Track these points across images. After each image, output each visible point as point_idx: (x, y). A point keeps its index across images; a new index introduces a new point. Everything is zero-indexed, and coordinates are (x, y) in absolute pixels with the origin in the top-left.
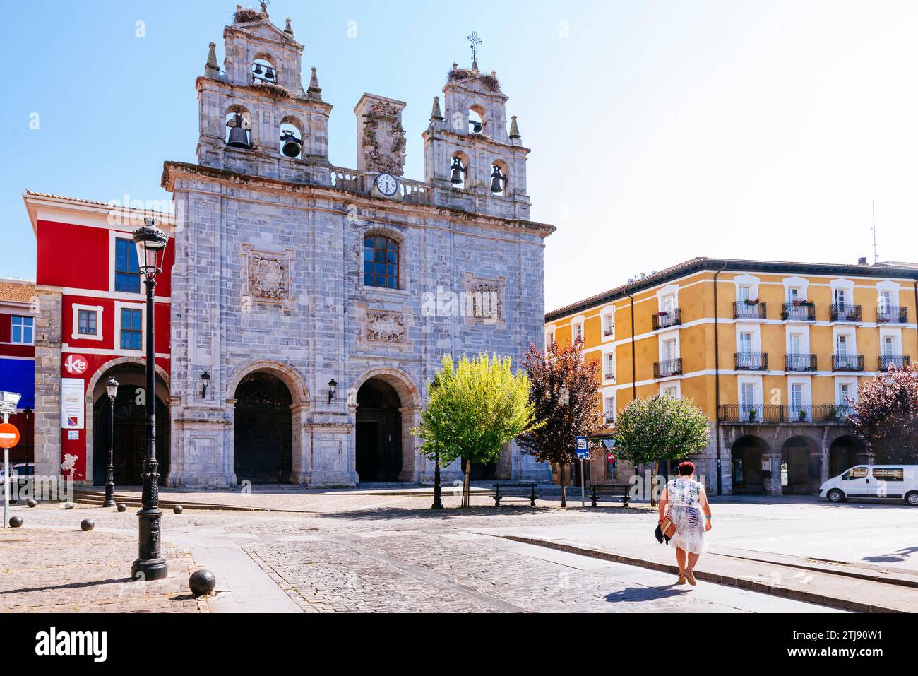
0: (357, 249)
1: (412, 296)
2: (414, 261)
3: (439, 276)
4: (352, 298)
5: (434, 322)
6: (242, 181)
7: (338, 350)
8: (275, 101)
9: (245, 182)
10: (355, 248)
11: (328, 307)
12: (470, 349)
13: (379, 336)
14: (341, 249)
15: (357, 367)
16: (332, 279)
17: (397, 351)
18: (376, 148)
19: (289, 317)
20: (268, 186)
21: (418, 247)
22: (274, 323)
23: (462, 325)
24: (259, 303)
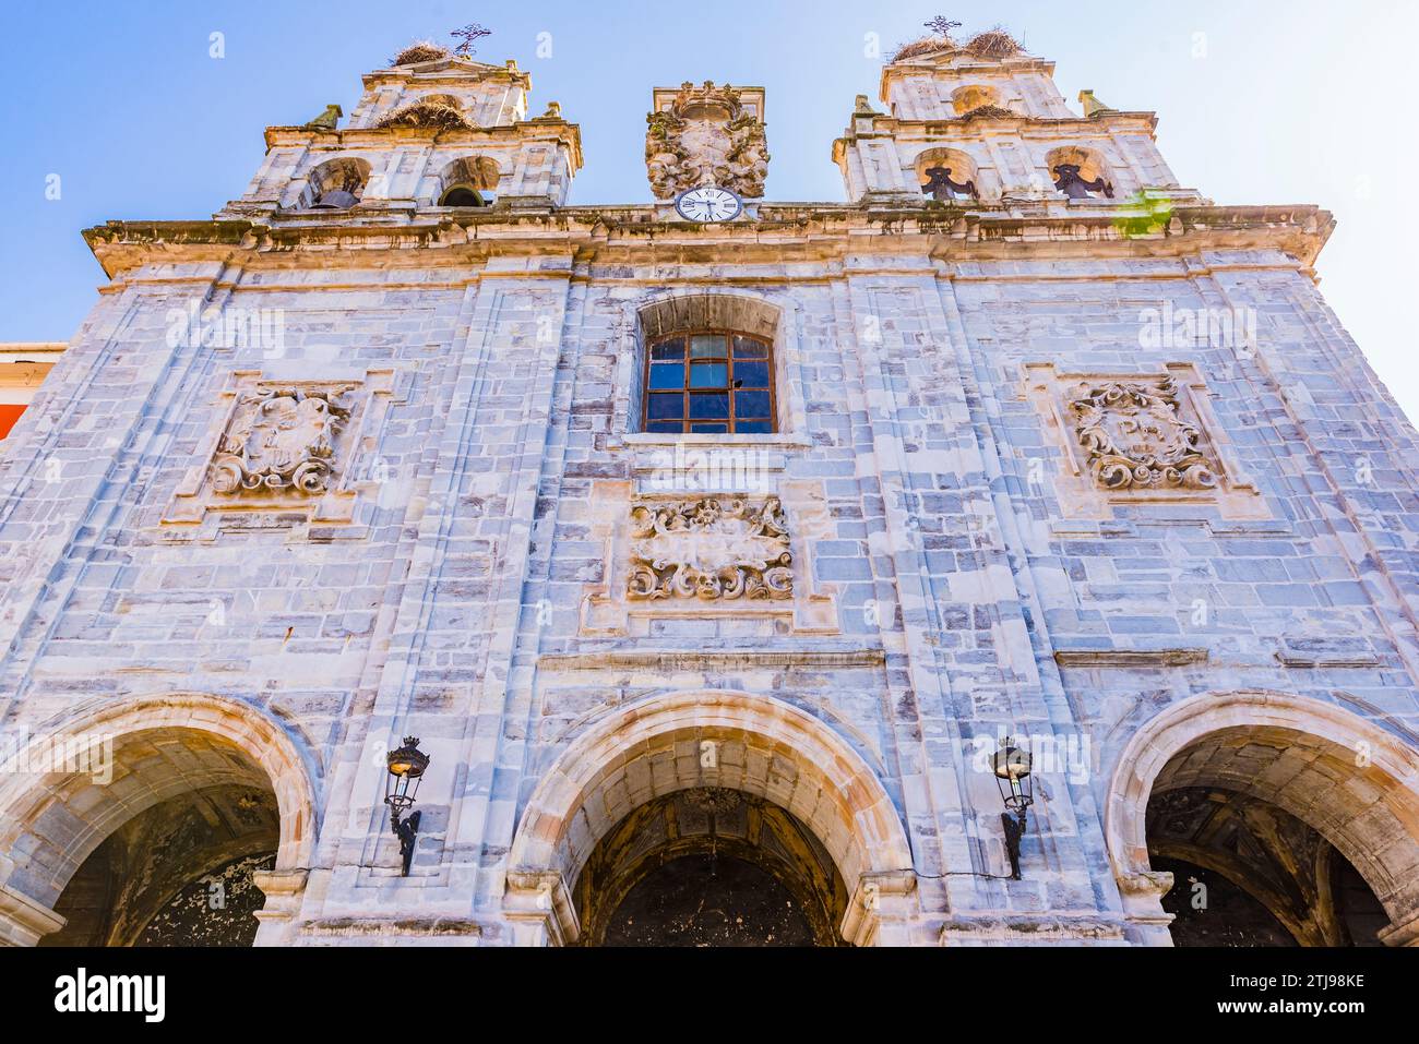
0: (611, 349)
1: (820, 449)
2: (814, 357)
3: (916, 382)
4: (579, 472)
5: (922, 514)
6: (280, 247)
7: (490, 636)
8: (436, 141)
9: (288, 248)
10: (603, 347)
11: (477, 501)
12: (1122, 604)
13: (678, 579)
14: (551, 350)
15: (567, 701)
16: (509, 423)
17: (766, 630)
18: (681, 157)
19: (325, 547)
20: (348, 244)
21: (829, 325)
22: (262, 569)
23: (1053, 518)
24: (229, 514)
